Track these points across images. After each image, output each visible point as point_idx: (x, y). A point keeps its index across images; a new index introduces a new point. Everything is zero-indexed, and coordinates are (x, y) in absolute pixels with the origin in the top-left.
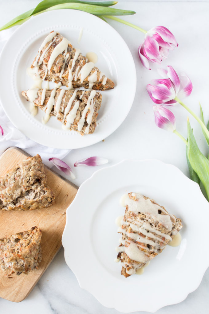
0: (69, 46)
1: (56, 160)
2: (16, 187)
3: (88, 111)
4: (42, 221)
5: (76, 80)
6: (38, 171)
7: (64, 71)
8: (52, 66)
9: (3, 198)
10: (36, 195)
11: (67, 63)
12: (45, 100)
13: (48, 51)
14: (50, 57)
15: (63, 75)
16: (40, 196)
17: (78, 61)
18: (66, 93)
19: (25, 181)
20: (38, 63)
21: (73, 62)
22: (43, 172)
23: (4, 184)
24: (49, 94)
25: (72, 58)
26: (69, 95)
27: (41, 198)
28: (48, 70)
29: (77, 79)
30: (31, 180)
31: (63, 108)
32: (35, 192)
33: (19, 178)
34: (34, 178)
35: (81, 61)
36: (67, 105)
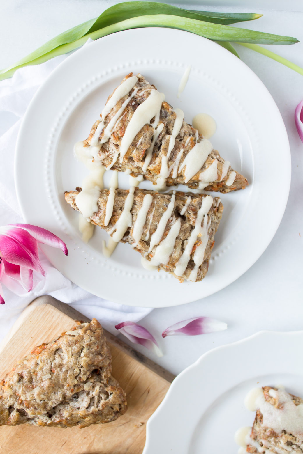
0: (163, 107)
1: (129, 326)
2: (53, 388)
3: (197, 240)
4: (99, 436)
5: (174, 176)
6: (96, 355)
7: (153, 158)
8: (129, 149)
9: (28, 408)
10: (91, 401)
11: (158, 141)
12: (113, 216)
13: (120, 116)
14: (124, 131)
15: (149, 165)
16: (99, 402)
17: (180, 138)
18: (155, 202)
19: (70, 376)
20: (100, 139)
21: (172, 140)
22: (104, 356)
23: (31, 380)
24: (121, 204)
25: (168, 132)
26: (160, 207)
27: (100, 408)
28: (119, 154)
29: (178, 175)
30: (82, 373)
31: (148, 234)
32: (90, 396)
33: (59, 369)
34: (88, 370)
35: (185, 137)
36: (156, 228)
